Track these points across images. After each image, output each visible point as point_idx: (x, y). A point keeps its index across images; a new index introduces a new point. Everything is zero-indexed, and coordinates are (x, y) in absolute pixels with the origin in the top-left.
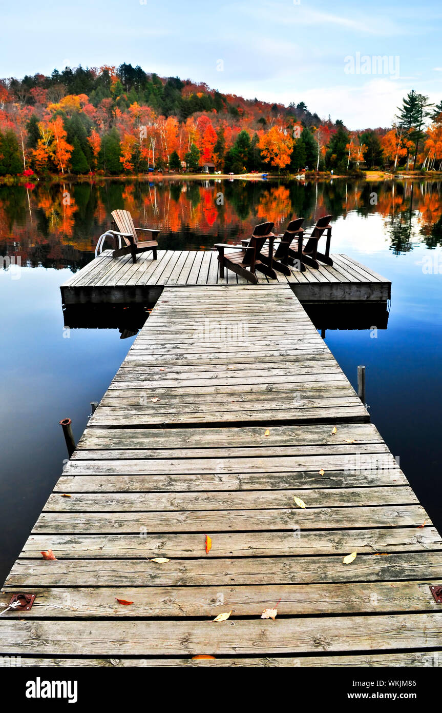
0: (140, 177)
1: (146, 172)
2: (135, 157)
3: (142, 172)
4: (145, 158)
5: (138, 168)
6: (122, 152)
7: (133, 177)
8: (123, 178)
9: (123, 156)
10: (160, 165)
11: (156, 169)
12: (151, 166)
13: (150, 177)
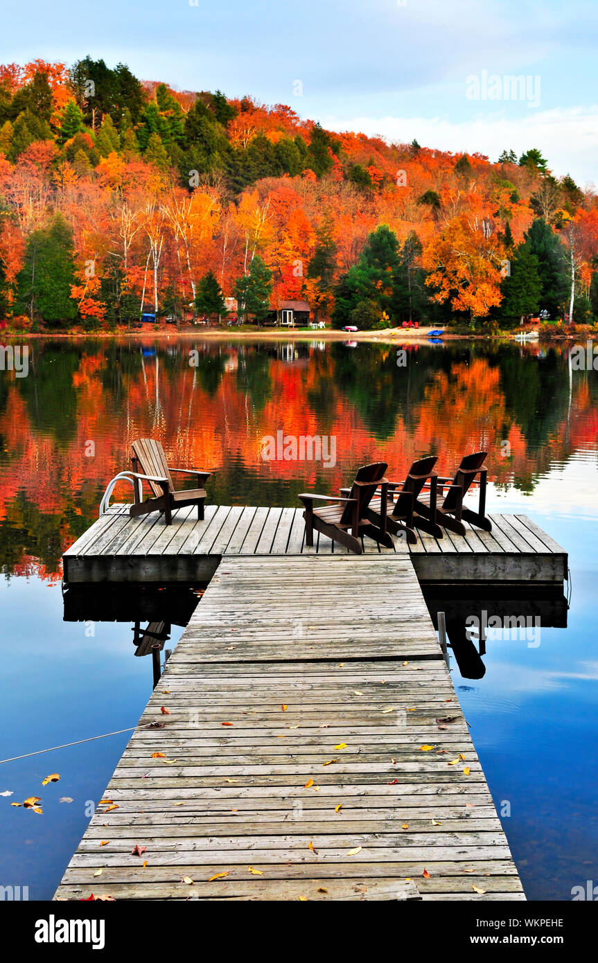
0: (120, 335)
1: (134, 321)
2: (108, 287)
3: (125, 322)
4: (136, 288)
5: (117, 312)
6: (76, 274)
7: (103, 335)
8: (75, 335)
9: (78, 283)
10: (171, 309)
11: (161, 314)
12: (149, 308)
13: (146, 334)
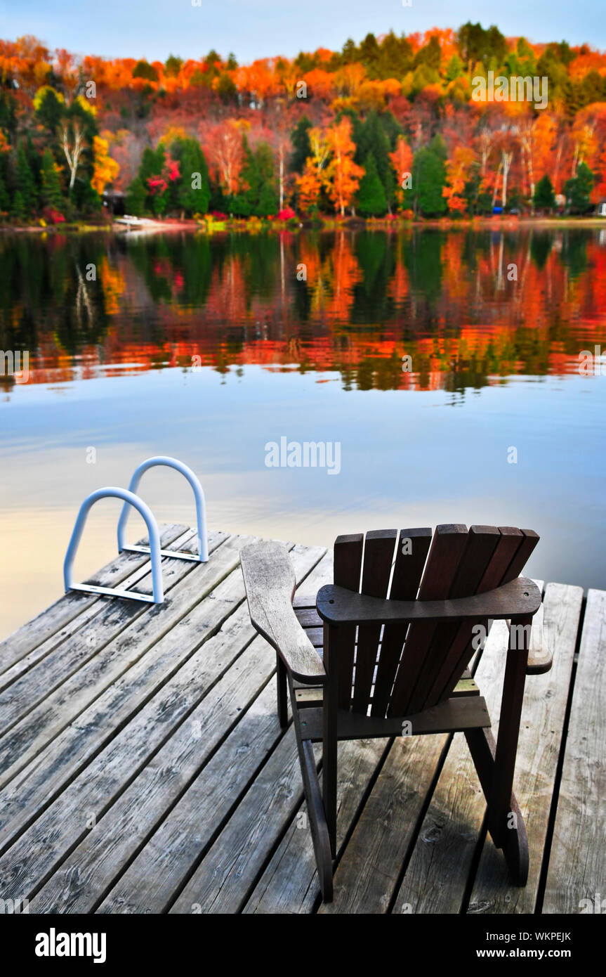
0: (477, 223)
1: (488, 213)
2: (470, 188)
3: (480, 214)
4: (490, 188)
5: (475, 206)
6: (447, 179)
7: (463, 224)
8: (444, 224)
9: (449, 185)
10: (515, 205)
11: (508, 209)
12: (499, 203)
13: (495, 223)
